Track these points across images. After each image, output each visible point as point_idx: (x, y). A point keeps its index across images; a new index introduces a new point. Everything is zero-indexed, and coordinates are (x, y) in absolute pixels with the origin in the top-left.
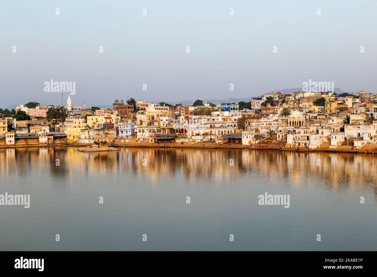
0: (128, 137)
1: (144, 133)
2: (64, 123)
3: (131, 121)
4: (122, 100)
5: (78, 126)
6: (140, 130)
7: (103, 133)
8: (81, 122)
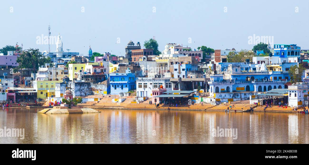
0: (123, 95)
1: (147, 89)
2: (37, 74)
3: (130, 70)
4: (139, 43)
5: (55, 79)
6: (141, 84)
7: (88, 89)
8: (60, 73)
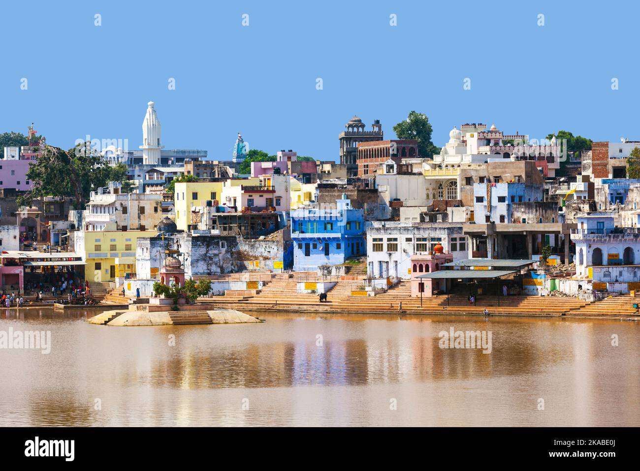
0: (330, 272)
1: (396, 256)
2: (86, 213)
3: (349, 201)
4: (377, 122)
5: (136, 225)
6: (381, 240)
7: (229, 256)
8: (149, 210)
